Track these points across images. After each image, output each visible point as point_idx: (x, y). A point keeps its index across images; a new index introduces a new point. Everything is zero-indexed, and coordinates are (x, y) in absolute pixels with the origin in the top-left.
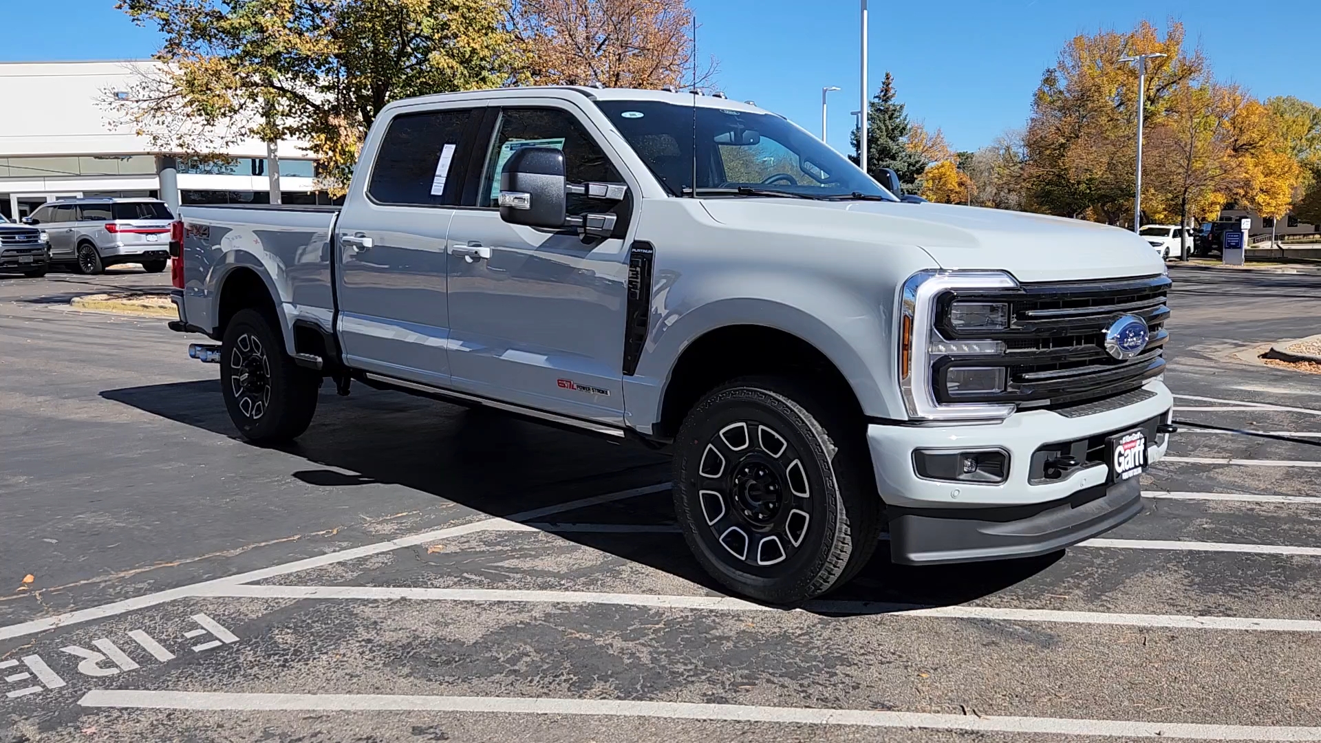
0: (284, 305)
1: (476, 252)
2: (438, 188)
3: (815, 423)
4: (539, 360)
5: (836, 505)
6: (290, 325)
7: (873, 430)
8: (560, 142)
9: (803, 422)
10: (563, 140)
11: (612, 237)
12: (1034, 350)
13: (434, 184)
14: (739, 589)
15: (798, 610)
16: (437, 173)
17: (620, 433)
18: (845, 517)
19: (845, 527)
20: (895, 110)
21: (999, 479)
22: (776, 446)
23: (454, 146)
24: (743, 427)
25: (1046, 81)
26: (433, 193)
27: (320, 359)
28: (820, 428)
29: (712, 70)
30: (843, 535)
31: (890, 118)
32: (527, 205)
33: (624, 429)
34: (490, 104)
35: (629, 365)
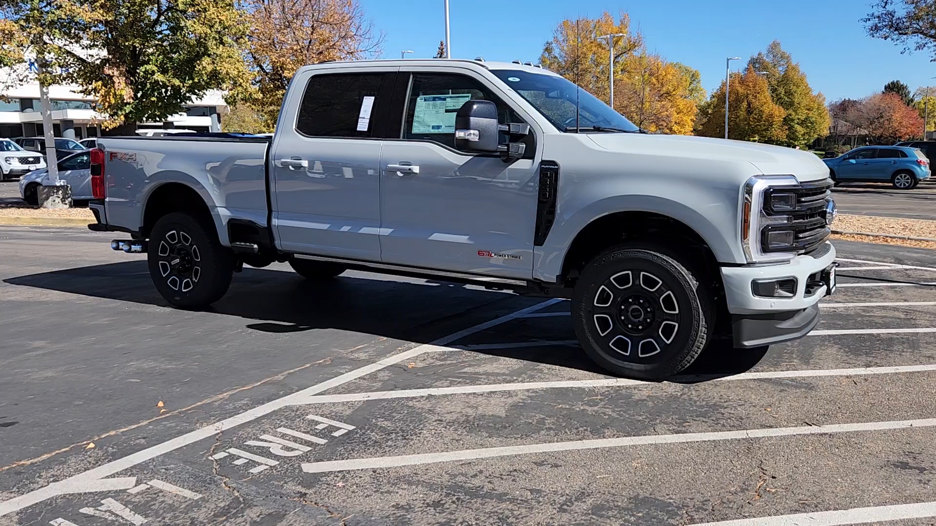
0: (218, 208)
1: (410, 169)
2: (363, 125)
3: (683, 268)
4: (463, 239)
5: (699, 316)
6: (225, 222)
7: (725, 270)
8: (468, 97)
9: (676, 268)
10: (470, 95)
11: (523, 158)
12: (801, 220)
13: (359, 124)
14: (627, 373)
15: (665, 382)
16: (361, 116)
17: (524, 283)
18: (704, 323)
19: (704, 329)
21: (791, 295)
22: (653, 283)
23: (373, 98)
24: (629, 274)
25: (546, 49)
26: (358, 129)
27: (256, 246)
28: (686, 271)
29: (381, 39)
30: (703, 334)
32: (476, 139)
33: (528, 281)
34: (400, 70)
35: (540, 239)
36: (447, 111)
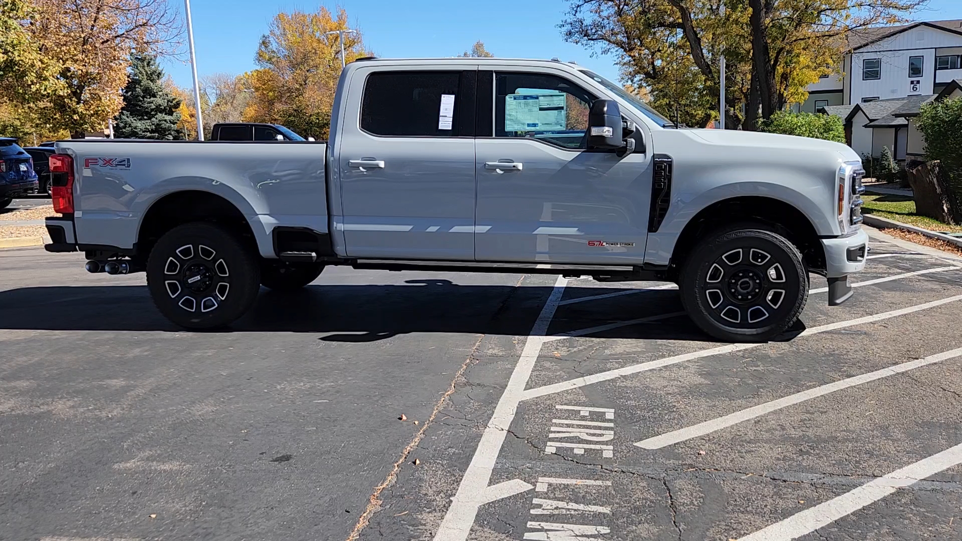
0: (259, 216)
1: (514, 166)
6: (268, 231)
7: (826, 242)
8: (563, 95)
11: (635, 152)
13: (440, 123)
16: (441, 114)
17: (631, 268)
20: (151, 59)
22: (762, 258)
23: (453, 96)
24: (739, 251)
25: (264, 43)
26: (440, 128)
27: (314, 254)
28: (793, 245)
31: (148, 64)
32: (610, 135)
33: (634, 266)
34: (479, 69)
35: (654, 225)
36: (541, 109)
